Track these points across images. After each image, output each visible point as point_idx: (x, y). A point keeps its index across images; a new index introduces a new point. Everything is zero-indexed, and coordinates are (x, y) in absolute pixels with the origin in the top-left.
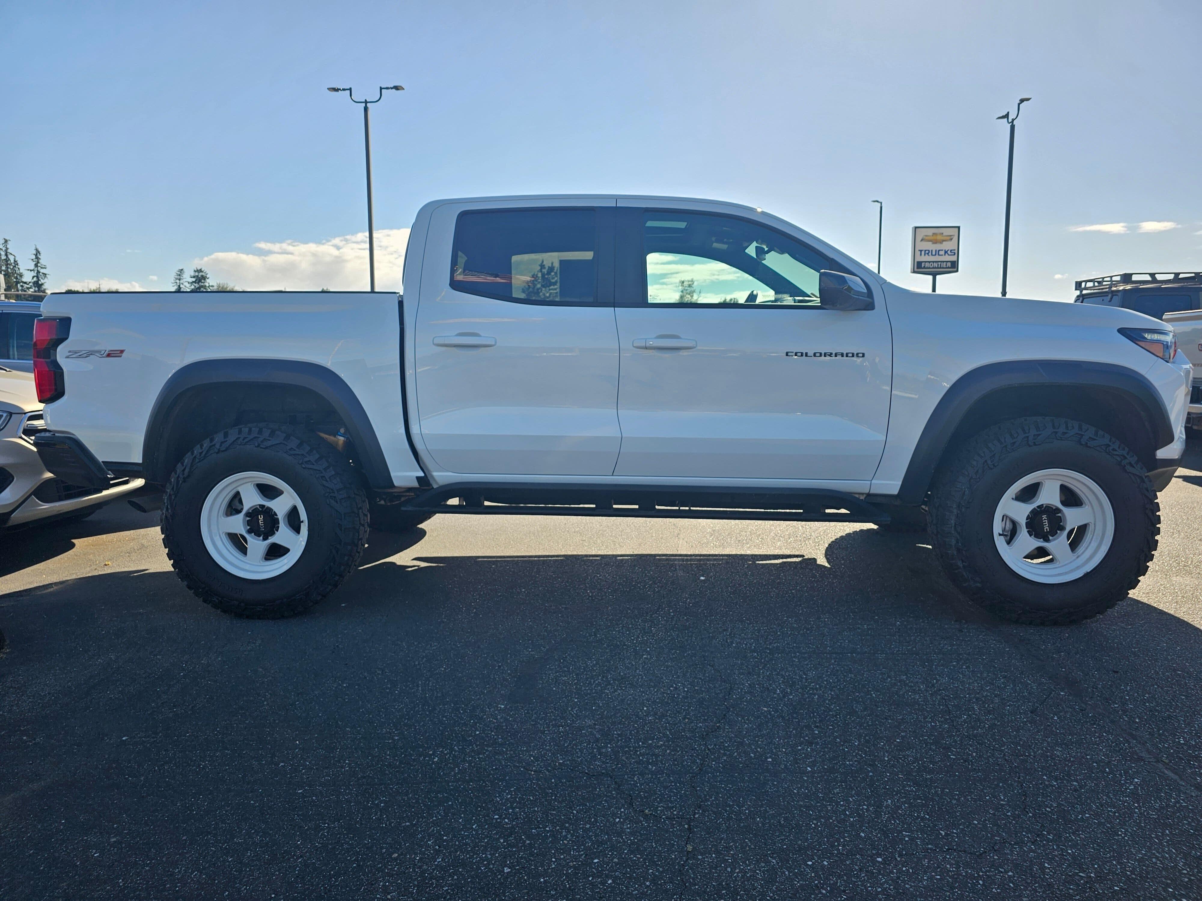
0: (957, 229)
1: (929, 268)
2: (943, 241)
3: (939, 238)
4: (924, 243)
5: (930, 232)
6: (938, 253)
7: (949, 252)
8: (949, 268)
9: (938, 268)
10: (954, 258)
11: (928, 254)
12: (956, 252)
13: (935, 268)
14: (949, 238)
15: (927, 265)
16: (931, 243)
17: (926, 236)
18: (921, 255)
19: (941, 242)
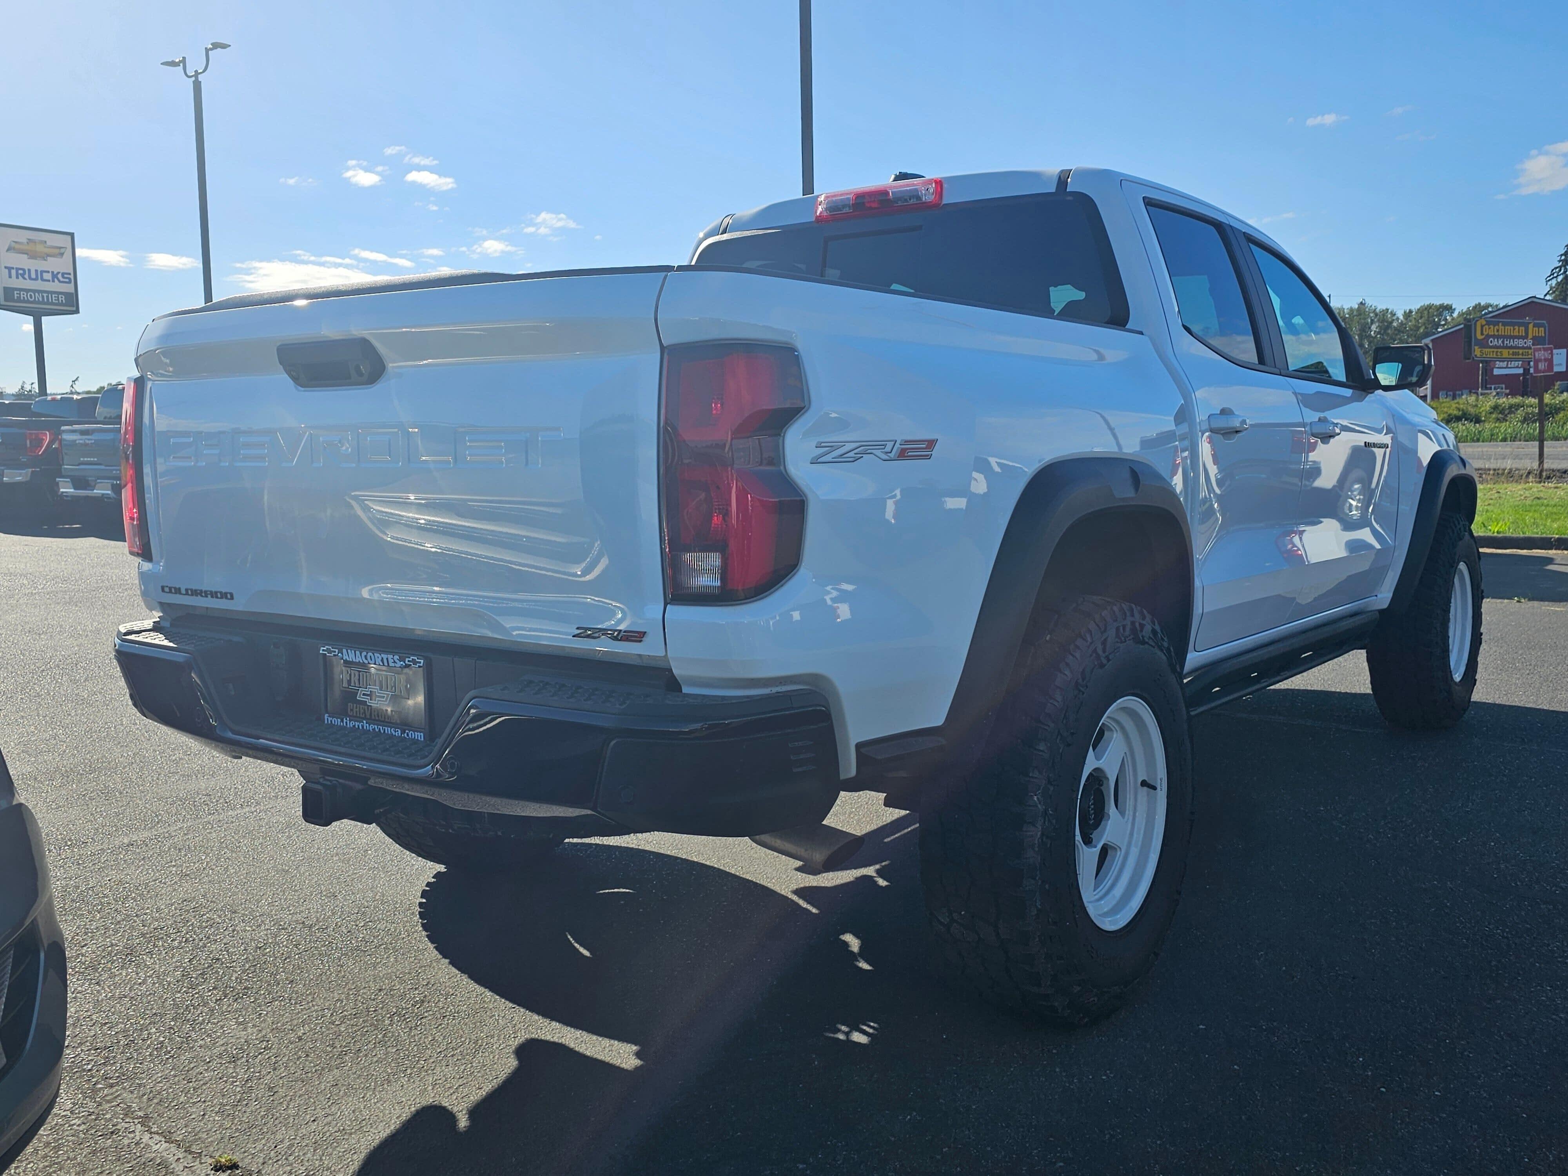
0: (69, 238)
1: (28, 302)
2: (48, 255)
3: (40, 248)
4: (12, 255)
5: (23, 236)
6: (40, 275)
7: (60, 276)
8: (62, 304)
9: (43, 303)
10: (69, 288)
11: (23, 276)
12: (72, 277)
13: (39, 302)
14: (57, 251)
15: (23, 295)
16: (26, 256)
17: (16, 242)
18: (10, 277)
19: (44, 257)
